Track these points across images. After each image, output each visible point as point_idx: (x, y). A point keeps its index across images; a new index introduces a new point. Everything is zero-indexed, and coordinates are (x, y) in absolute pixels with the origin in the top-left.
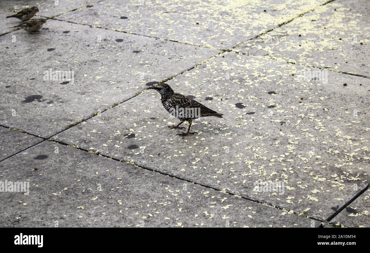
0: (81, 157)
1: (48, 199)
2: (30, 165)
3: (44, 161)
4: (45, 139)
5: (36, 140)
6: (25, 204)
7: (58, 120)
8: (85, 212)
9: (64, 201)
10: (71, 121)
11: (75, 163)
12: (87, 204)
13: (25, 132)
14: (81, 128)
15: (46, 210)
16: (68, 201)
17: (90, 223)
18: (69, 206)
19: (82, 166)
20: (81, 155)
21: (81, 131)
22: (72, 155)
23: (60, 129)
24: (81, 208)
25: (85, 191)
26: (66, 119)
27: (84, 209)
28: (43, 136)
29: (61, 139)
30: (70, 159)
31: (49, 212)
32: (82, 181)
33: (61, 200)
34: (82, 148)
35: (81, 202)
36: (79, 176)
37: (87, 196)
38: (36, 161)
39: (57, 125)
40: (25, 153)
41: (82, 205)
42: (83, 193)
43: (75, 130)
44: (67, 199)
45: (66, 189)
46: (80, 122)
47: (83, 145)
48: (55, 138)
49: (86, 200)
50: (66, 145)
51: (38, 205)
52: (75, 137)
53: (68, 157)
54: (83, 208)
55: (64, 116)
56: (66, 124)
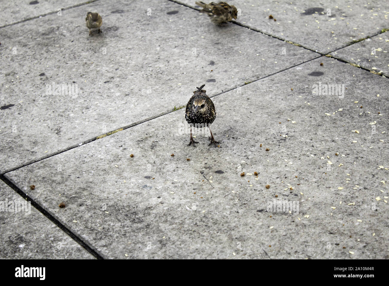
0: (361, 77)
1: (319, 119)
2: (304, 81)
3: (319, 78)
4: (322, 55)
5: (312, 55)
6: (293, 122)
7: (339, 35)
8: (361, 137)
9: (338, 122)
10: (354, 37)
11: (354, 83)
12: (363, 129)
13: (301, 46)
14: (364, 46)
15: (317, 130)
16: (342, 123)
17: (365, 149)
18: (342, 129)
19: (362, 87)
20: (362, 74)
21: (364, 48)
22: (351, 74)
23: (340, 45)
24: (356, 132)
25: (363, 114)
26: (348, 35)
27: (360, 134)
28: (321, 52)
29: (340, 56)
30: (349, 78)
31: (320, 133)
32: (360, 102)
33: (334, 121)
34: (363, 67)
35: (357, 126)
36: (357, 98)
37: (364, 119)
38: (311, 78)
39: (338, 40)
40: (298, 68)
41: (358, 128)
42: (360, 116)
43: (357, 48)
44: (341, 121)
45: (341, 110)
46: (364, 39)
47: (365, 65)
48: (334, 54)
49: (362, 124)
50: (346, 62)
51: (308, 124)
52: (356, 54)
53: (346, 75)
54: (358, 132)
55: (346, 31)
56: (348, 40)
